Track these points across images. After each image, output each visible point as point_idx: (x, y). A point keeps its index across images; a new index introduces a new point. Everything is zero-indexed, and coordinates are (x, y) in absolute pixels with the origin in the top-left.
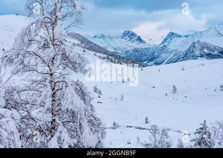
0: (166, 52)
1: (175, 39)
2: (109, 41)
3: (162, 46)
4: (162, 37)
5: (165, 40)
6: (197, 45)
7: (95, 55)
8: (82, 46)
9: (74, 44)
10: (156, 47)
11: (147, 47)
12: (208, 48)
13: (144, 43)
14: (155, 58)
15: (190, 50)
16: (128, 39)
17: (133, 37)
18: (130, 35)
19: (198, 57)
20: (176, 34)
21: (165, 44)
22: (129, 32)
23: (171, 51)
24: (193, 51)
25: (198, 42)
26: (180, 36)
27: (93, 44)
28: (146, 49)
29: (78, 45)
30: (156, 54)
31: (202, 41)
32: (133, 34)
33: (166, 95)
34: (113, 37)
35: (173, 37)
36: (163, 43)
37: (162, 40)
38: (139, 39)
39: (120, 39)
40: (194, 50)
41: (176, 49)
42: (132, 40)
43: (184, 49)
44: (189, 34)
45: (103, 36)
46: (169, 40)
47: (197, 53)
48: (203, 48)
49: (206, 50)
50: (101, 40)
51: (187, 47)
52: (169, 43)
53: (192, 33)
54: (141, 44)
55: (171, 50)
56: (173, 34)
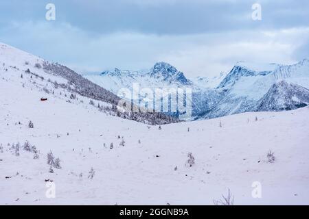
0: (227, 101)
1: (244, 77)
2: (128, 81)
3: (221, 90)
4: (222, 74)
5: (227, 80)
6: (280, 89)
7: (92, 103)
8: (70, 89)
9: (56, 85)
10: (211, 93)
11: (196, 91)
12: (299, 94)
13: (190, 84)
14: (208, 112)
15: (268, 98)
16: (163, 78)
17: (170, 74)
18: (166, 71)
19: (282, 109)
20: (245, 70)
21: (225, 88)
22: (163, 65)
23: (237, 100)
24: (273, 99)
25: (282, 84)
26: (252, 74)
27: (92, 84)
29: (63, 86)
30: (210, 104)
31: (289, 81)
32: (170, 69)
33: (176, 169)
34: (135, 73)
35: (240, 75)
36: (222, 85)
37: (222, 80)
38: (182, 78)
39: (147, 77)
40: (276, 98)
41: (245, 95)
42: (169, 79)
43: (257, 96)
44: (268, 70)
45: (117, 72)
46: (233, 79)
47: (281, 102)
48: (290, 94)
49: (295, 99)
50: (115, 78)
51: (263, 93)
52: (233, 85)
53: (273, 69)
54: (185, 87)
55: (236, 97)
56: (240, 69)
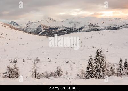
0: (29, 29)
1: (31, 24)
3: (26, 26)
5: (27, 24)
6: (41, 26)
10: (24, 27)
12: (45, 27)
20: (31, 22)
22: (13, 22)
23: (31, 29)
24: (40, 28)
26: (33, 23)
28: (21, 28)
31: (43, 24)
32: (14, 23)
38: (17, 24)
42: (14, 25)
44: (36, 22)
46: (29, 24)
48: (44, 27)
49: (45, 28)
54: (18, 26)
56: (30, 22)
